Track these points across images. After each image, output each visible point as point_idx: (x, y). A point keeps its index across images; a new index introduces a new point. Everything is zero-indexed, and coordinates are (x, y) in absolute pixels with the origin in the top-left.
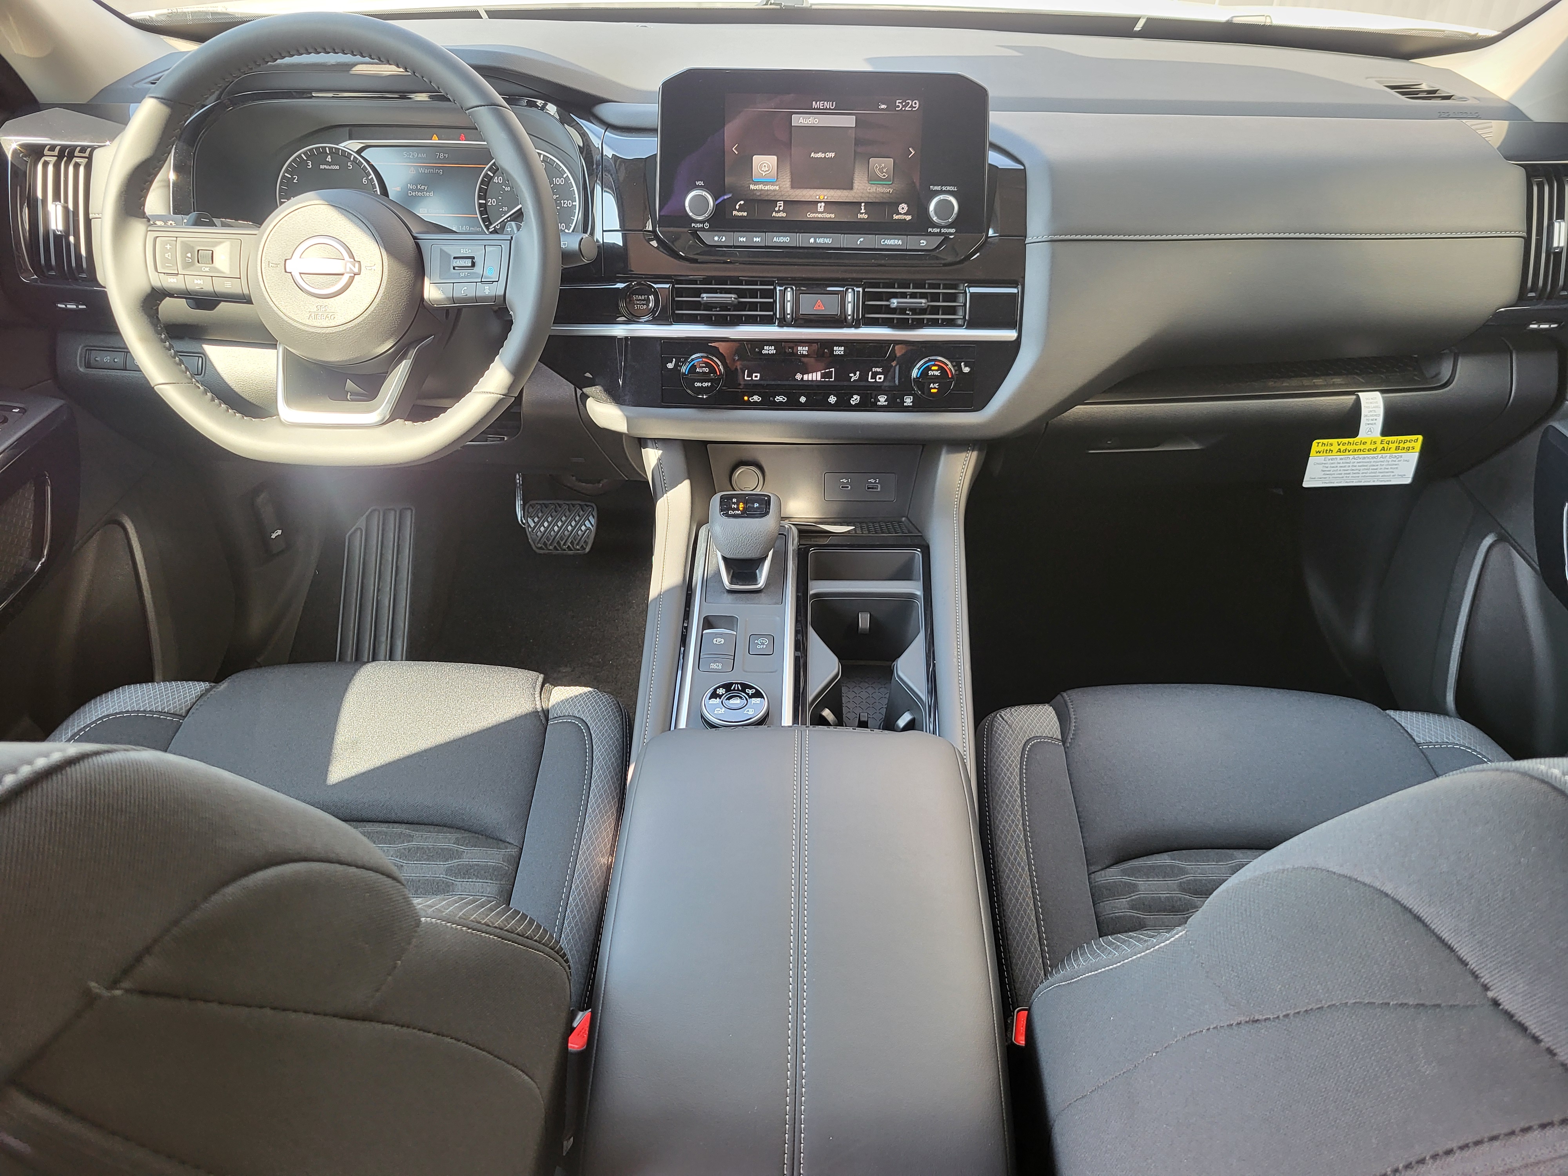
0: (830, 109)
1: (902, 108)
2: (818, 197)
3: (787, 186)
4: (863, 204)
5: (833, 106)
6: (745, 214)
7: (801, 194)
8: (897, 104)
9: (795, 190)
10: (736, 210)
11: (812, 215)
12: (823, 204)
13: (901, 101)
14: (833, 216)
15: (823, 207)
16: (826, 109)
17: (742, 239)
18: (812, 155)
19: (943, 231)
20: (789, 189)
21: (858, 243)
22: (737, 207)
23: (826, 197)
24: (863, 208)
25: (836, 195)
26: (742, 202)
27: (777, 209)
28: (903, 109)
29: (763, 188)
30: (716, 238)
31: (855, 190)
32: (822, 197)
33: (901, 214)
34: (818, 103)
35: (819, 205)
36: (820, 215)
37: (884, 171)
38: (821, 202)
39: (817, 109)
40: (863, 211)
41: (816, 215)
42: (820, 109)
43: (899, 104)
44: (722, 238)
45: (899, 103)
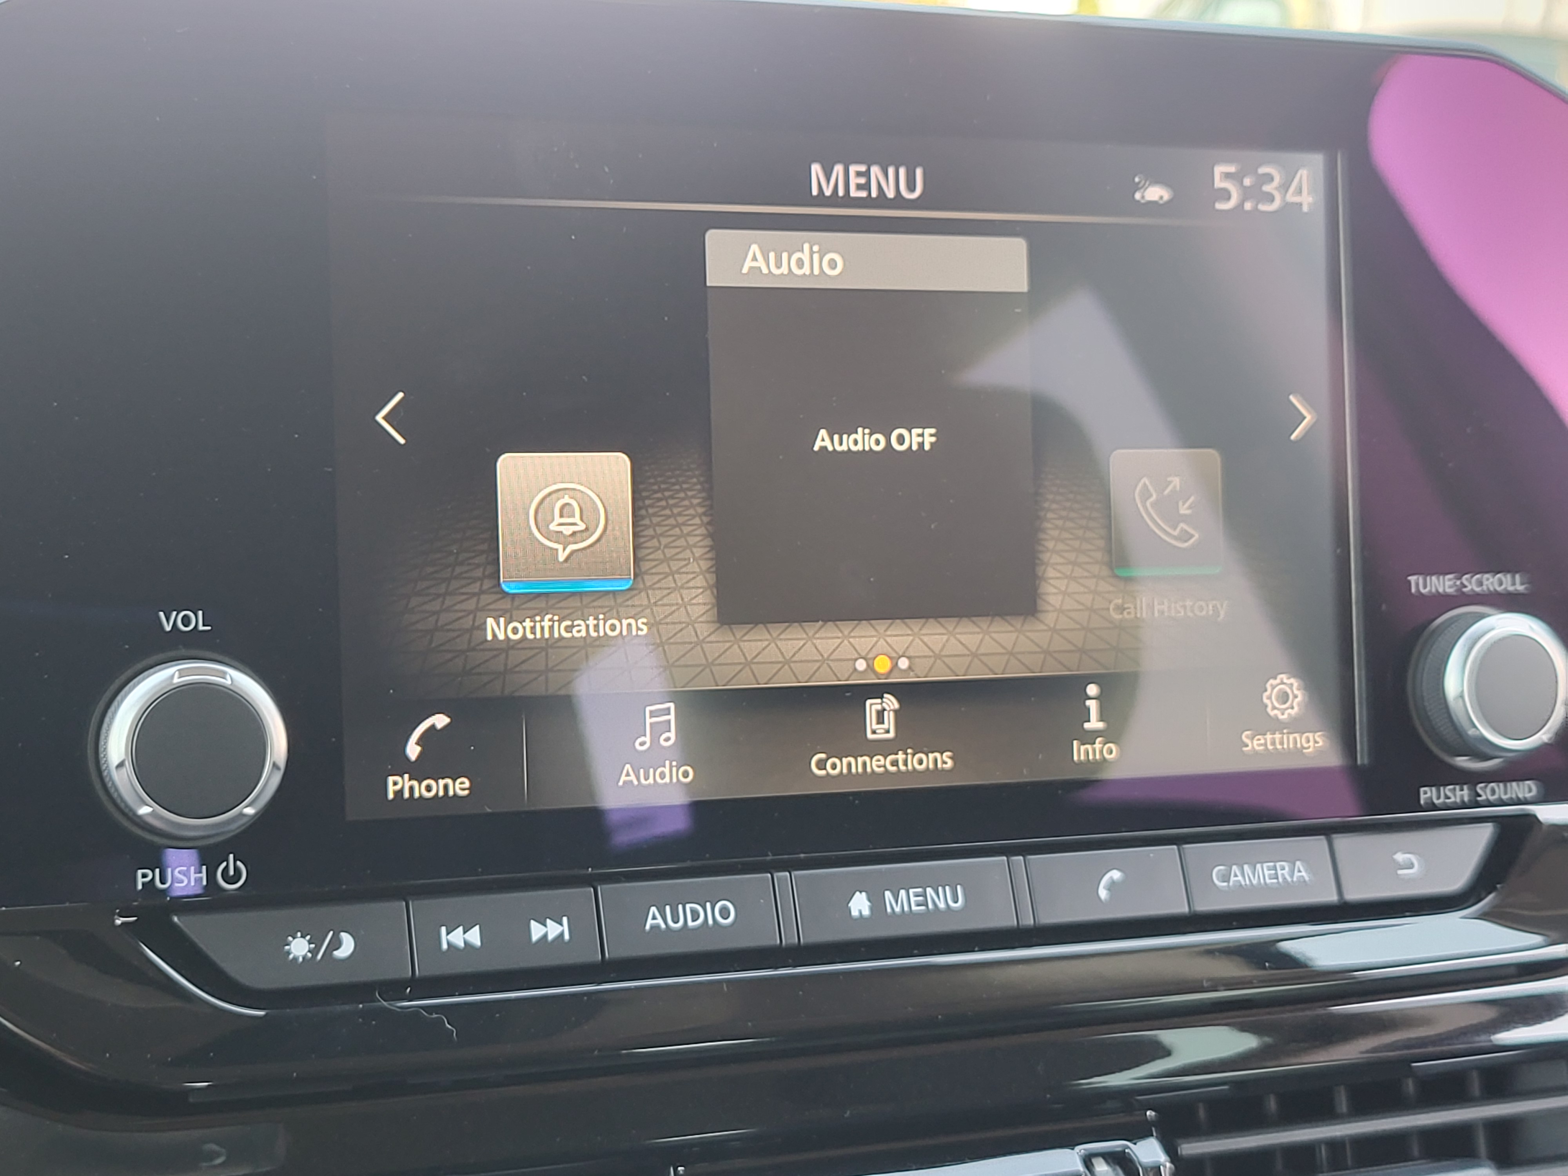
0: (899, 202)
1: (1241, 205)
2: (861, 665)
3: (697, 611)
4: (1092, 690)
5: (911, 187)
6: (460, 787)
7: (772, 654)
8: (1219, 183)
9: (740, 631)
10: (403, 767)
11: (838, 766)
12: (891, 702)
13: (1232, 169)
14: (946, 761)
15: (890, 719)
16: (882, 201)
17: (457, 937)
18: (823, 440)
19: (1486, 792)
20: (704, 630)
21: (1103, 893)
22: (413, 751)
23: (903, 663)
24: (1092, 705)
25: (953, 646)
26: (440, 721)
27: (643, 744)
28: (1248, 206)
29: (562, 630)
30: (299, 947)
31: (1050, 618)
32: (882, 665)
33: (1277, 726)
34: (839, 169)
35: (872, 706)
36: (877, 764)
37: (1184, 510)
38: (877, 690)
39: (834, 200)
40: (1094, 724)
41: (857, 764)
42: (848, 201)
43: (1228, 185)
44: (336, 944)
45: (1227, 176)
